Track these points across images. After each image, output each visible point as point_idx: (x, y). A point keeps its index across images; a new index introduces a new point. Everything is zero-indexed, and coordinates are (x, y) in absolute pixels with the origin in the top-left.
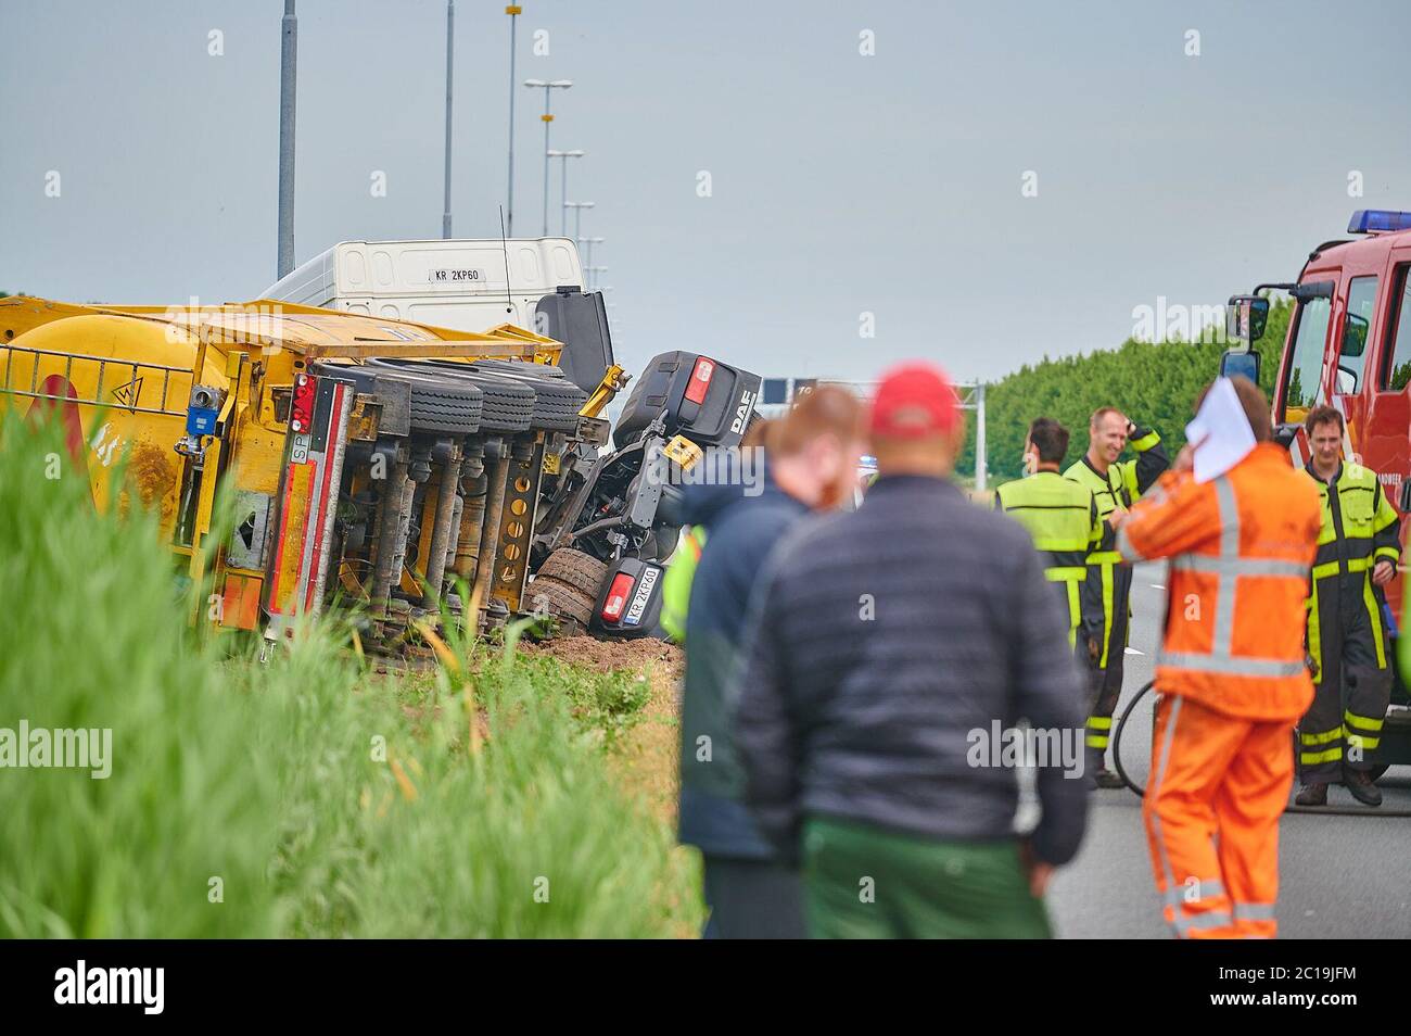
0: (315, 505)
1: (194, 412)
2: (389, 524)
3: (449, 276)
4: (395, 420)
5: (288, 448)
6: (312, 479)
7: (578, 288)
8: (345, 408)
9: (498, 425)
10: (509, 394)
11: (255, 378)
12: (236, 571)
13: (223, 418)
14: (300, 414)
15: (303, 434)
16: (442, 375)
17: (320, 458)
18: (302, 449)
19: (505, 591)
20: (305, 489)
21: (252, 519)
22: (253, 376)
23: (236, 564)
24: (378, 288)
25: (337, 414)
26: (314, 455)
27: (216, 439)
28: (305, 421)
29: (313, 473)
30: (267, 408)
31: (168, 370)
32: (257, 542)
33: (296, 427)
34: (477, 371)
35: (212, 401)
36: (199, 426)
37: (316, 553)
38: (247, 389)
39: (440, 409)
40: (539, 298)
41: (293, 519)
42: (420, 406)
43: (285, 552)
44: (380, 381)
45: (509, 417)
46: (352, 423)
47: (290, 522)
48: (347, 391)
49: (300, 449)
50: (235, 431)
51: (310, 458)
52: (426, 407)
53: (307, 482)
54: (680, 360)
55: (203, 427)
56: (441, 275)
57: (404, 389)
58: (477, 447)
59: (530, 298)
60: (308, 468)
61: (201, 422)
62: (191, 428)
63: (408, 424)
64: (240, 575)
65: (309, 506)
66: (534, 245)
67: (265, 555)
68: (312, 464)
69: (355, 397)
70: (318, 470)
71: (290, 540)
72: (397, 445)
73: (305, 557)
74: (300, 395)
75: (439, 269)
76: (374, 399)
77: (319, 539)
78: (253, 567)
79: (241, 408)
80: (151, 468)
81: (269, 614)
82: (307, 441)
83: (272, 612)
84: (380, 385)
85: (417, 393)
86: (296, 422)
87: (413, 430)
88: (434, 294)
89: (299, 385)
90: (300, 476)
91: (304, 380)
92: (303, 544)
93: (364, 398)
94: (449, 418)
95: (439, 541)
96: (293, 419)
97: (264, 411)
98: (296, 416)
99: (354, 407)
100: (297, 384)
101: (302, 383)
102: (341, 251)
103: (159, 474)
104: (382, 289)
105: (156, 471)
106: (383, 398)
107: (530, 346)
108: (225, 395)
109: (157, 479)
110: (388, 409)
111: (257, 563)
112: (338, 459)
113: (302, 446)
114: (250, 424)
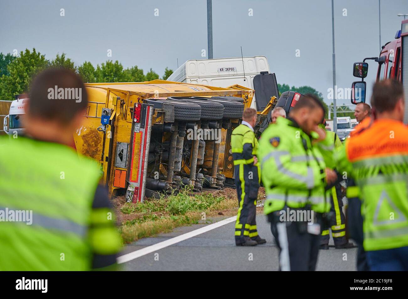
0: (142, 146)
1: (103, 117)
2: (172, 151)
3: (225, 70)
4: (170, 116)
5: (133, 128)
6: (141, 137)
7: (267, 72)
8: (150, 114)
9: (210, 117)
10: (213, 107)
11: (122, 105)
12: (118, 169)
13: (111, 118)
14: (136, 116)
15: (138, 123)
16: (189, 102)
17: (143, 130)
18: (138, 128)
19: (229, 172)
20: (139, 141)
21: (122, 151)
22: (121, 104)
23: (118, 166)
24: (201, 75)
25: (148, 116)
26: (142, 130)
27: (109, 125)
28: (138, 119)
29: (141, 136)
30: (129, 115)
31: (97, 103)
32: (124, 159)
33: (135, 121)
34: (207, 100)
35: (108, 113)
36: (105, 122)
37: (143, 162)
38: (119, 109)
39: (185, 113)
40: (254, 76)
41: (136, 151)
42: (178, 112)
43: (134, 162)
44: (164, 104)
45: (213, 114)
46: (153, 119)
47: (135, 152)
48: (151, 108)
49: (137, 128)
50: (116, 122)
51: (141, 131)
52: (180, 112)
53: (140, 138)
54: (289, 94)
55: (106, 122)
56: (222, 70)
57: (172, 107)
58: (205, 125)
59: (251, 76)
60: (140, 134)
61: (105, 120)
62: (102, 122)
63: (174, 118)
64: (119, 170)
65: (141, 146)
66: (253, 59)
67: (127, 163)
68: (141, 132)
69: (154, 110)
70: (143, 134)
71: (135, 157)
72: (172, 125)
73: (140, 163)
74: (136, 110)
75: (221, 68)
76: (162, 110)
77: (144, 157)
78: (123, 167)
79: (117, 115)
80: (94, 136)
81: (130, 182)
82: (139, 125)
83: (131, 182)
84: (164, 105)
85: (176, 108)
86: (135, 119)
87: (176, 120)
88: (219, 76)
89: (136, 107)
90: (138, 136)
91: (137, 105)
92: (139, 159)
93: (158, 110)
94: (188, 116)
95: (194, 156)
96: (134, 118)
97: (128, 116)
98: (135, 117)
99: (154, 113)
100: (135, 106)
101: (137, 106)
102: (188, 63)
103: (96, 138)
104: (203, 75)
105: (95, 137)
106: (165, 110)
107: (240, 91)
108: (113, 111)
109: (96, 139)
110: (167, 113)
111: (124, 165)
112: (149, 131)
113: (138, 127)
114: (121, 120)
